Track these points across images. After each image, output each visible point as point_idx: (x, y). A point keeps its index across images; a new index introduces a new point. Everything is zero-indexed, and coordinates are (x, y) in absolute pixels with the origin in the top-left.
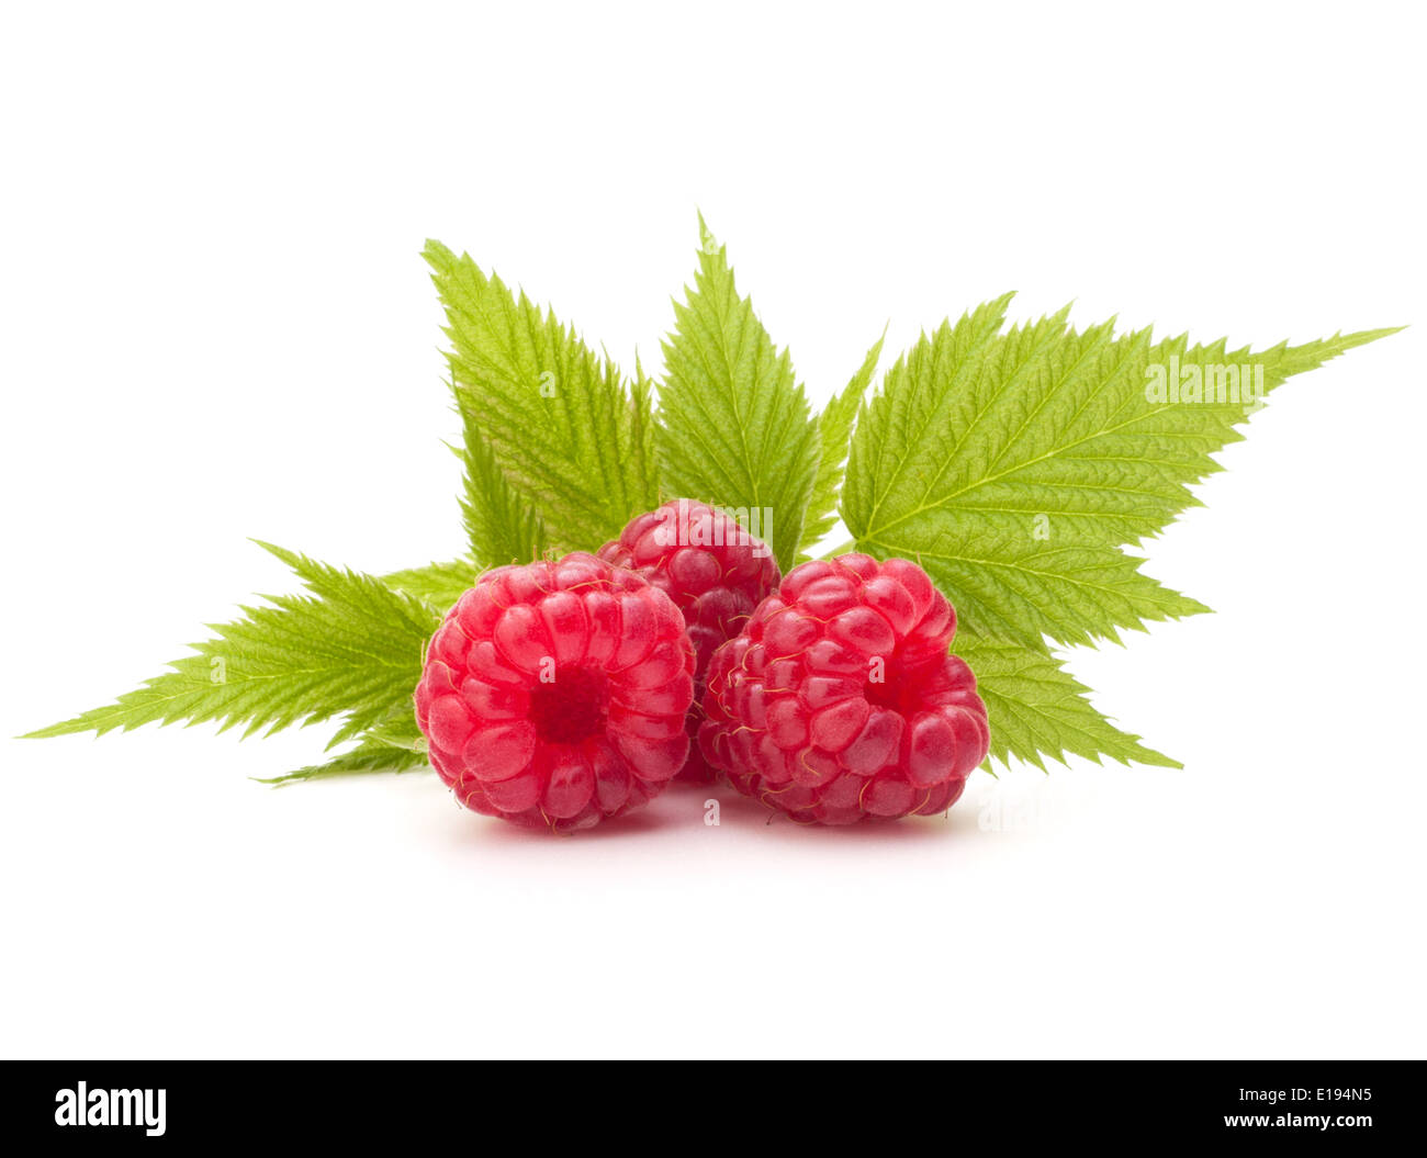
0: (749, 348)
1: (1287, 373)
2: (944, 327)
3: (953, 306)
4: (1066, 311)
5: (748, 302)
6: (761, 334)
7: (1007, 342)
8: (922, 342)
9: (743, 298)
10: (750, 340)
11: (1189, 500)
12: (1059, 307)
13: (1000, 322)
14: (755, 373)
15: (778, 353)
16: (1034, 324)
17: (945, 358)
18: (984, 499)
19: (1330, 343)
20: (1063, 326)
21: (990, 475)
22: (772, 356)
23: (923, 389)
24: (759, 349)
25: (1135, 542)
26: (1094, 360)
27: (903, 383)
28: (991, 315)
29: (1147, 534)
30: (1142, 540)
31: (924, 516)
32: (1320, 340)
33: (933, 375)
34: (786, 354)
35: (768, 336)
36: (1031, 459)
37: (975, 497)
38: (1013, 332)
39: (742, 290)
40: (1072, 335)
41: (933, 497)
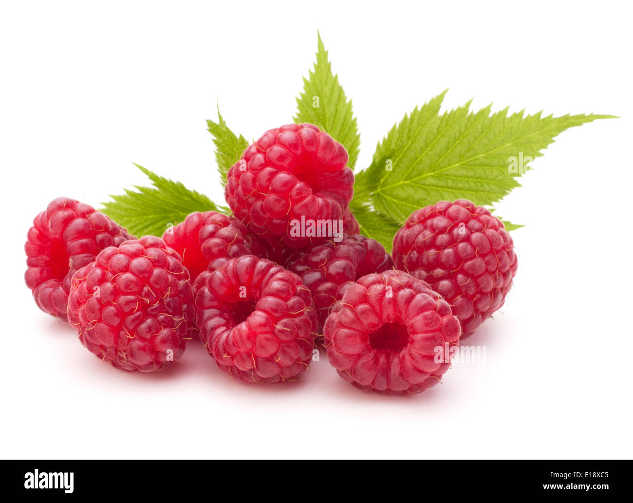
0: (335, 99)
2: (416, 110)
3: (420, 100)
4: (468, 105)
5: (336, 77)
6: (341, 91)
7: (442, 119)
8: (406, 117)
9: (334, 75)
10: (336, 94)
12: (466, 101)
13: (439, 107)
14: (336, 110)
15: (347, 101)
16: (455, 109)
17: (415, 124)
18: (427, 183)
19: (588, 117)
20: (467, 112)
21: (433, 171)
22: (344, 102)
23: (405, 136)
24: (339, 98)
25: (490, 204)
26: (480, 126)
27: (396, 135)
28: (434, 105)
29: (496, 201)
30: (494, 203)
31: (402, 186)
33: (410, 131)
34: (350, 103)
35: (344, 92)
36: (448, 166)
37: (423, 182)
38: (446, 114)
39: (334, 72)
40: (472, 113)
41: (406, 179)
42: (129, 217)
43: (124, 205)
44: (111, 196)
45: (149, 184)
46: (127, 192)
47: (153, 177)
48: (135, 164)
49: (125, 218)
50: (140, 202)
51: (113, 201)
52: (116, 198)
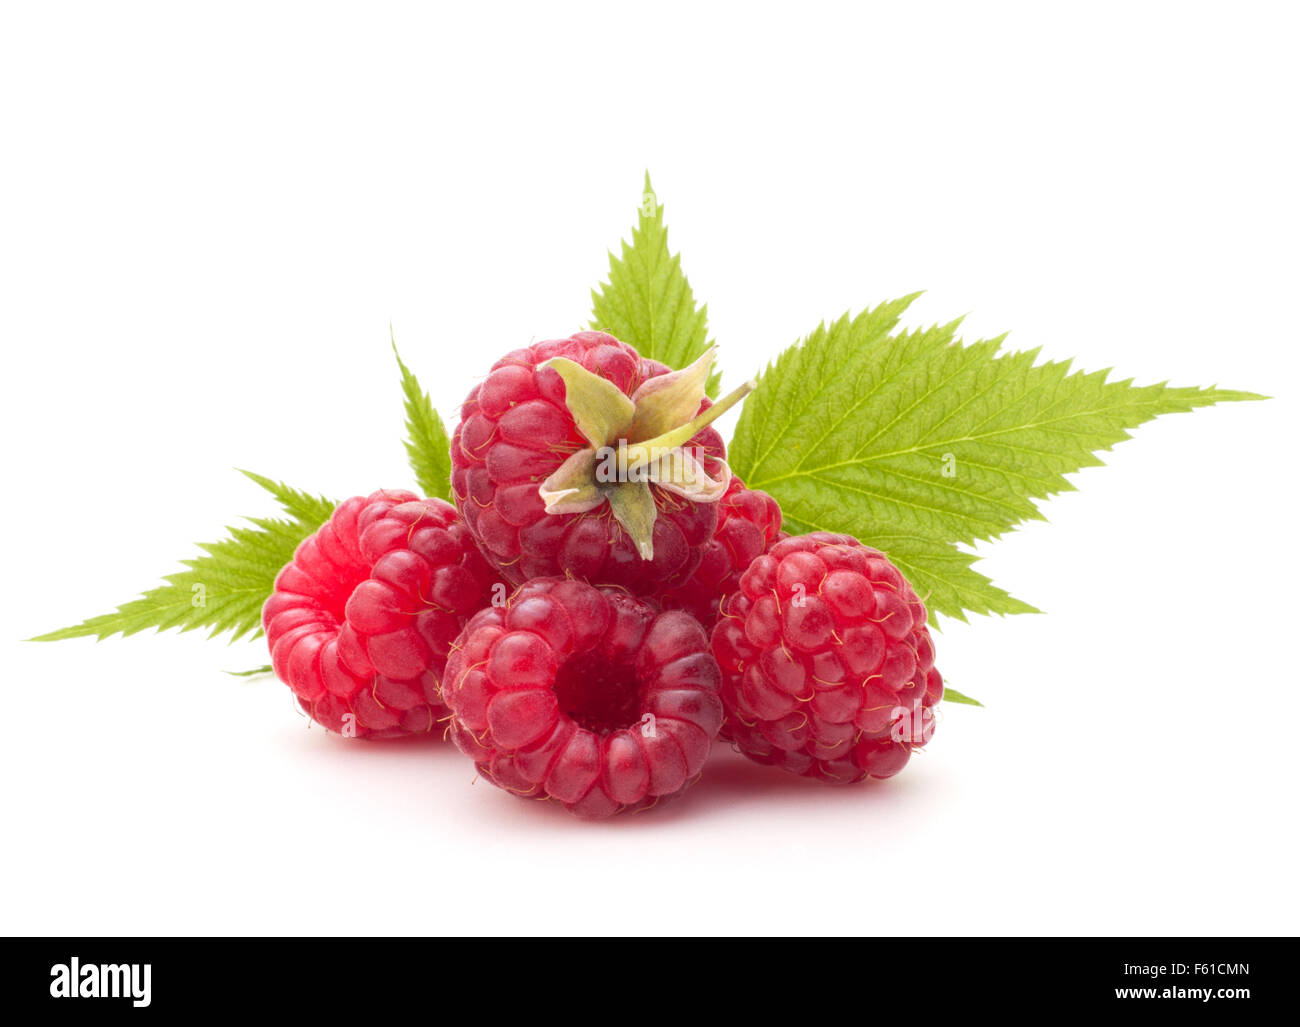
0: (672, 302)
1: (1161, 410)
2: (844, 319)
3: (856, 301)
4: (955, 325)
5: (677, 259)
6: (685, 289)
7: (895, 344)
8: (820, 329)
9: (673, 254)
10: (674, 293)
11: (1033, 513)
12: (952, 318)
13: (895, 322)
14: (673, 325)
15: (697, 308)
16: (924, 331)
17: (838, 348)
18: (844, 478)
19: (1204, 393)
20: (949, 338)
21: (859, 457)
22: (691, 309)
23: (813, 370)
24: (681, 302)
25: (970, 542)
26: (971, 373)
27: (796, 364)
28: (887, 315)
29: (984, 538)
30: (977, 541)
31: (792, 482)
32: (1197, 388)
33: (824, 361)
34: (704, 311)
35: (691, 291)
36: (895, 450)
37: (838, 474)
38: (903, 335)
39: (673, 247)
40: (959, 343)
41: (804, 467)
42: (245, 587)
43: (232, 563)
44: (202, 545)
45: (279, 513)
46: (235, 532)
47: (286, 496)
48: (244, 472)
49: (235, 590)
50: (264, 553)
51: (207, 555)
52: (211, 547)
